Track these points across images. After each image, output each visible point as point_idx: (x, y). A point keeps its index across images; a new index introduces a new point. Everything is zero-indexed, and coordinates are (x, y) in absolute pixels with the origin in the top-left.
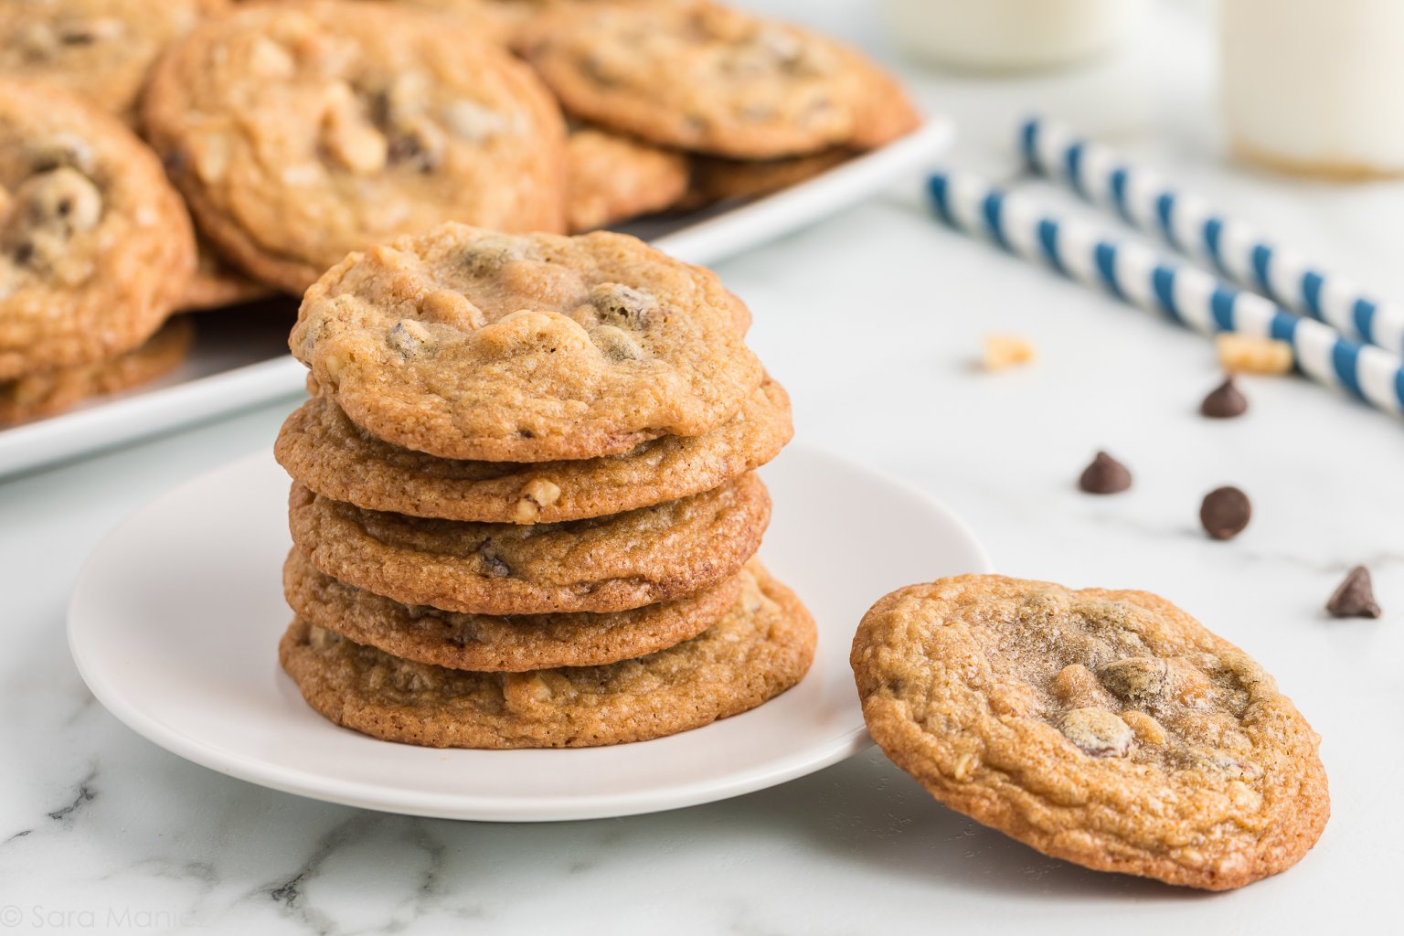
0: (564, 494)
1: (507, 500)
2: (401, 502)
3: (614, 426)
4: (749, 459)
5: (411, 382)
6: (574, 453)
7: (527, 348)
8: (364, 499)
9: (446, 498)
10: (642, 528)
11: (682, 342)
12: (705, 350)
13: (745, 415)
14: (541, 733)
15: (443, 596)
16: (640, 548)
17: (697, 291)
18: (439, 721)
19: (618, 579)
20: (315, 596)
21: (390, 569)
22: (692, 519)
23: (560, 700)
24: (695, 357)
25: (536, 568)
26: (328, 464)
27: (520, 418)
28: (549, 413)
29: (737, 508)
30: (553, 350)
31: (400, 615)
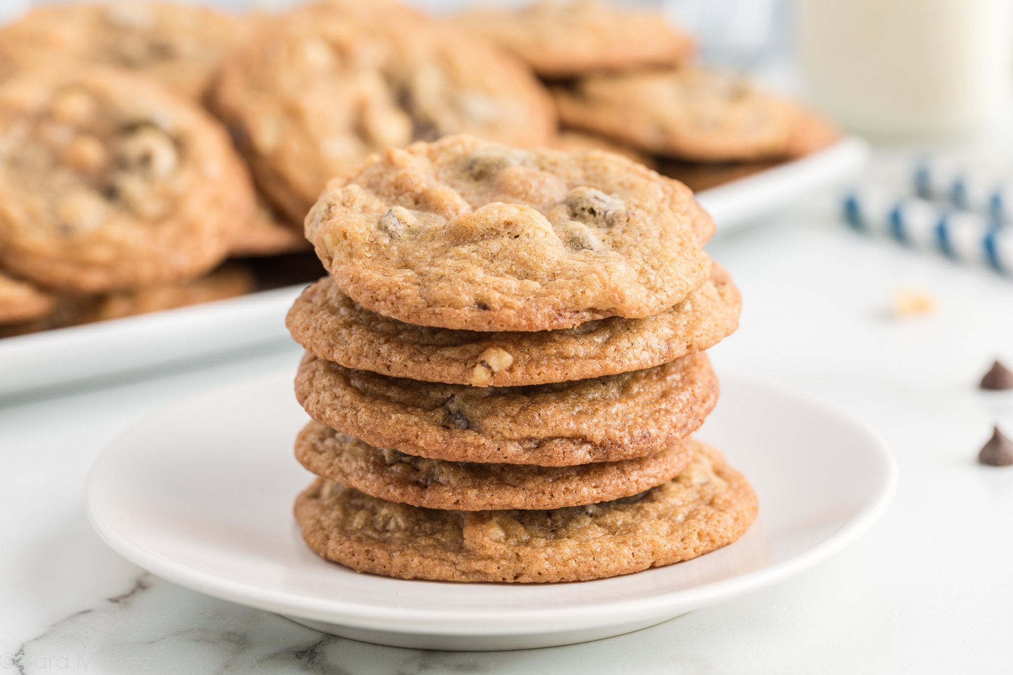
0: (516, 362)
1: (466, 364)
2: (375, 363)
3: (561, 304)
4: (689, 344)
5: (392, 258)
6: (523, 325)
7: (494, 233)
8: (345, 359)
9: (413, 361)
10: (590, 397)
11: (639, 239)
12: (657, 245)
13: (693, 306)
14: (493, 569)
15: (406, 441)
16: (586, 413)
17: (663, 200)
18: (405, 555)
19: (562, 437)
20: (314, 448)
21: (364, 416)
22: (639, 393)
23: (512, 541)
24: (647, 251)
25: (489, 423)
26: (320, 328)
27: (478, 292)
28: (505, 290)
29: (683, 389)
30: (517, 237)
31: (377, 460)
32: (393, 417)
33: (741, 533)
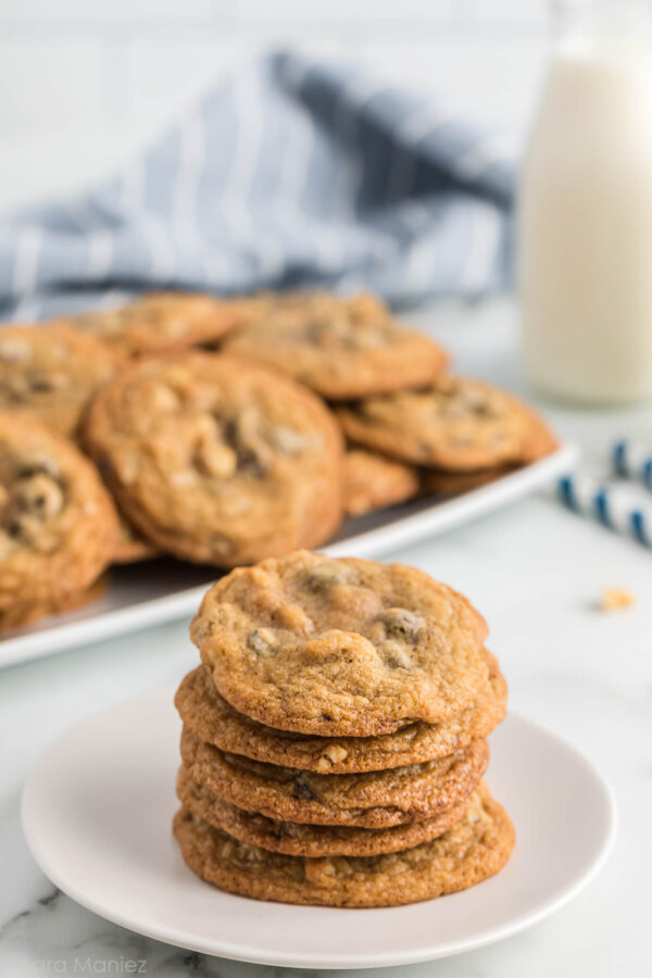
0: (349, 755)
1: (313, 757)
2: (246, 750)
3: (384, 716)
4: (473, 736)
5: (259, 673)
6: (357, 732)
7: (335, 658)
8: (224, 744)
9: (274, 751)
11: (437, 655)
12: (451, 663)
13: (476, 704)
14: (327, 897)
15: (268, 808)
16: (398, 788)
18: (262, 883)
19: (380, 807)
20: (193, 794)
21: (236, 787)
22: (434, 768)
23: (341, 875)
24: (443, 668)
25: (328, 796)
26: (204, 718)
27: (324, 707)
28: (344, 705)
29: (465, 762)
30: (351, 661)
31: (242, 815)
32: (258, 789)
33: (503, 865)
